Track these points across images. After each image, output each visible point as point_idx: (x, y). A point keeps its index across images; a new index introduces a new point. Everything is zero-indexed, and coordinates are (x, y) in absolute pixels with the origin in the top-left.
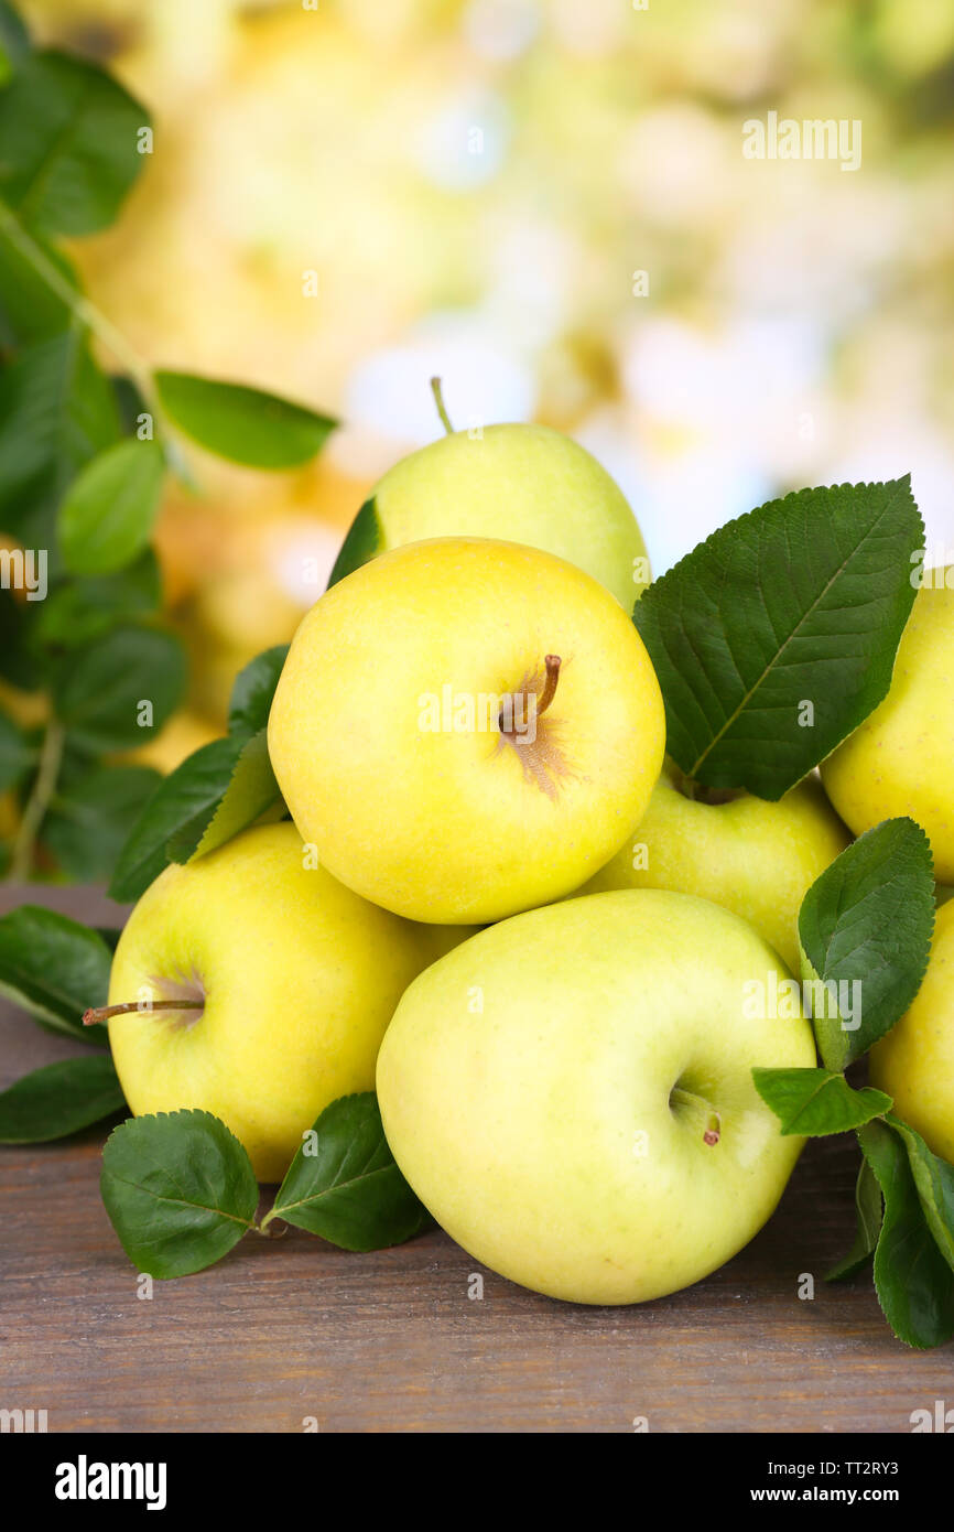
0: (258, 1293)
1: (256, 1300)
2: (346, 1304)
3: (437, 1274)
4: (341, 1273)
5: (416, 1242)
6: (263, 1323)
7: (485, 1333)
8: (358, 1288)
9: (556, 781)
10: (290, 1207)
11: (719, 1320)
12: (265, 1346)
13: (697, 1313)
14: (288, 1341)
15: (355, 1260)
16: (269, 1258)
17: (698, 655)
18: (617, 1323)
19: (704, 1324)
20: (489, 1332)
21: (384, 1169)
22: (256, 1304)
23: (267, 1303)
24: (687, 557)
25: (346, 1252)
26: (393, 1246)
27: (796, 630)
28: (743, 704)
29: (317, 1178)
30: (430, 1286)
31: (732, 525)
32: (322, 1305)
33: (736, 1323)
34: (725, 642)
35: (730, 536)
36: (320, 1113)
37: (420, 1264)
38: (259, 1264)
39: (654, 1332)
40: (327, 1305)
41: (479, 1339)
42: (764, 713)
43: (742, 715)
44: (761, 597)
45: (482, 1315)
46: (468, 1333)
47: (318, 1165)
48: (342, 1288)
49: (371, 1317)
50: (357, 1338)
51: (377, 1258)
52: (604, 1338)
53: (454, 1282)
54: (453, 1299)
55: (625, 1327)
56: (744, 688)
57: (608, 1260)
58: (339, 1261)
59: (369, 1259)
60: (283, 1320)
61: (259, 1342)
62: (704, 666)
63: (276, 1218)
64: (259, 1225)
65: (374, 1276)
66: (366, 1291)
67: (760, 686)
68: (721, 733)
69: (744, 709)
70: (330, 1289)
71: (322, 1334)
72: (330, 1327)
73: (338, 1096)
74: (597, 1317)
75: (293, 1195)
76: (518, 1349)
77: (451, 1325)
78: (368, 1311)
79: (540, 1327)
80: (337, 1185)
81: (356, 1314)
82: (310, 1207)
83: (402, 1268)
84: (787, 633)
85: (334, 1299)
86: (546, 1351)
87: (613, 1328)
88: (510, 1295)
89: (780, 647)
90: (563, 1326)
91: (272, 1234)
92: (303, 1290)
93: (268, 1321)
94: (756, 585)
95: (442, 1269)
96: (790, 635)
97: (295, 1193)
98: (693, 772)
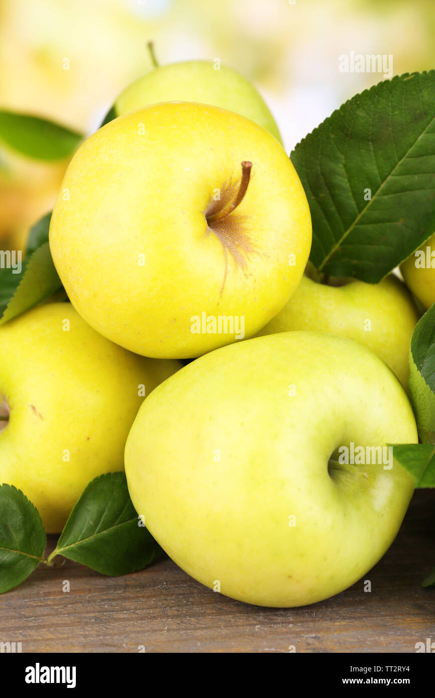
0: (47, 605)
1: (45, 611)
2: (106, 612)
3: (166, 589)
4: (102, 590)
5: (150, 569)
6: (50, 626)
7: (203, 629)
8: (114, 600)
9: (245, 256)
10: (67, 548)
11: (359, 615)
12: (52, 643)
13: (344, 611)
14: (68, 638)
15: (111, 582)
16: (53, 582)
17: (329, 189)
18: (291, 619)
19: (350, 618)
20: (205, 628)
21: (130, 521)
22: (45, 613)
23: (53, 612)
24: (327, 120)
25: (104, 576)
26: (136, 571)
27: (393, 171)
28: (356, 221)
29: (85, 528)
30: (162, 597)
31: (357, 98)
32: (90, 612)
33: (371, 617)
34: (346, 180)
35: (355, 106)
36: (87, 486)
37: (154, 583)
38: (47, 586)
39: (317, 624)
40: (94, 612)
41: (199, 633)
42: (370, 227)
43: (355, 229)
44: (372, 149)
45: (199, 616)
46: (191, 629)
47: (86, 520)
48: (103, 600)
49: (124, 620)
50: (115, 635)
51: (125, 580)
52: (284, 630)
53: (177, 594)
54: (179, 606)
55: (298, 622)
56: (357, 211)
57: (290, 577)
58: (100, 583)
59: (121, 581)
60: (64, 624)
61: (47, 640)
62: (333, 196)
63: (58, 555)
64: (46, 559)
65: (125, 592)
66: (120, 602)
67: (368, 209)
68: (341, 241)
69: (357, 224)
70: (95, 601)
71: (91, 633)
72: (96, 627)
73: (98, 474)
74: (277, 615)
75: (69, 540)
76: (227, 640)
77: (179, 624)
78: (122, 616)
79: (240, 624)
80: (99, 532)
81: (114, 618)
82: (81, 548)
83: (143, 586)
84: (387, 174)
85: (98, 608)
86: (246, 640)
87: (289, 623)
88: (216, 602)
89: (382, 183)
90: (255, 622)
91: (55, 565)
92: (77, 602)
93: (53, 624)
94: (369, 141)
95: (169, 586)
96: (389, 174)
97: (71, 538)
98: (321, 267)
